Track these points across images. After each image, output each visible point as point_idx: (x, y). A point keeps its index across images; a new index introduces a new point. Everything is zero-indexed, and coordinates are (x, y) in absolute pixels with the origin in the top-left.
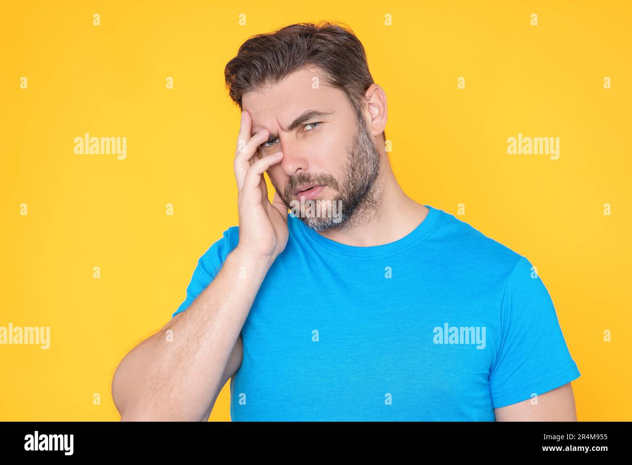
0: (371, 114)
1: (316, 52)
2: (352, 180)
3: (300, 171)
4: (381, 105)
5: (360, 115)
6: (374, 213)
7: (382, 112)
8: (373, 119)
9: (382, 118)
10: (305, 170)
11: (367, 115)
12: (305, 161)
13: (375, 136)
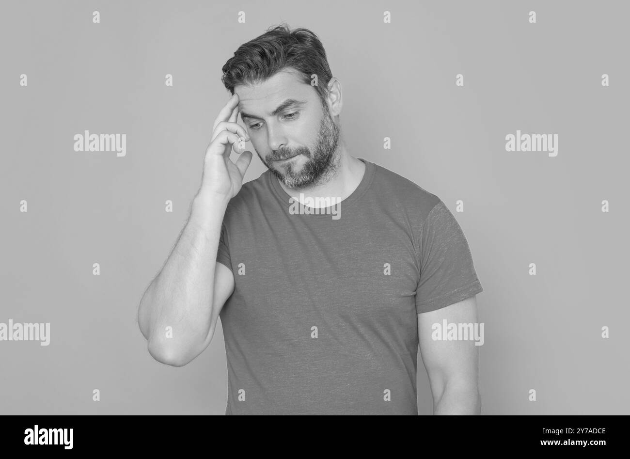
0: (332, 100)
1: (291, 54)
2: (319, 151)
3: (282, 146)
4: (338, 93)
5: (324, 103)
6: (333, 175)
7: (339, 98)
8: (333, 103)
9: (339, 102)
10: (286, 145)
11: (329, 101)
12: (285, 138)
13: (335, 117)
